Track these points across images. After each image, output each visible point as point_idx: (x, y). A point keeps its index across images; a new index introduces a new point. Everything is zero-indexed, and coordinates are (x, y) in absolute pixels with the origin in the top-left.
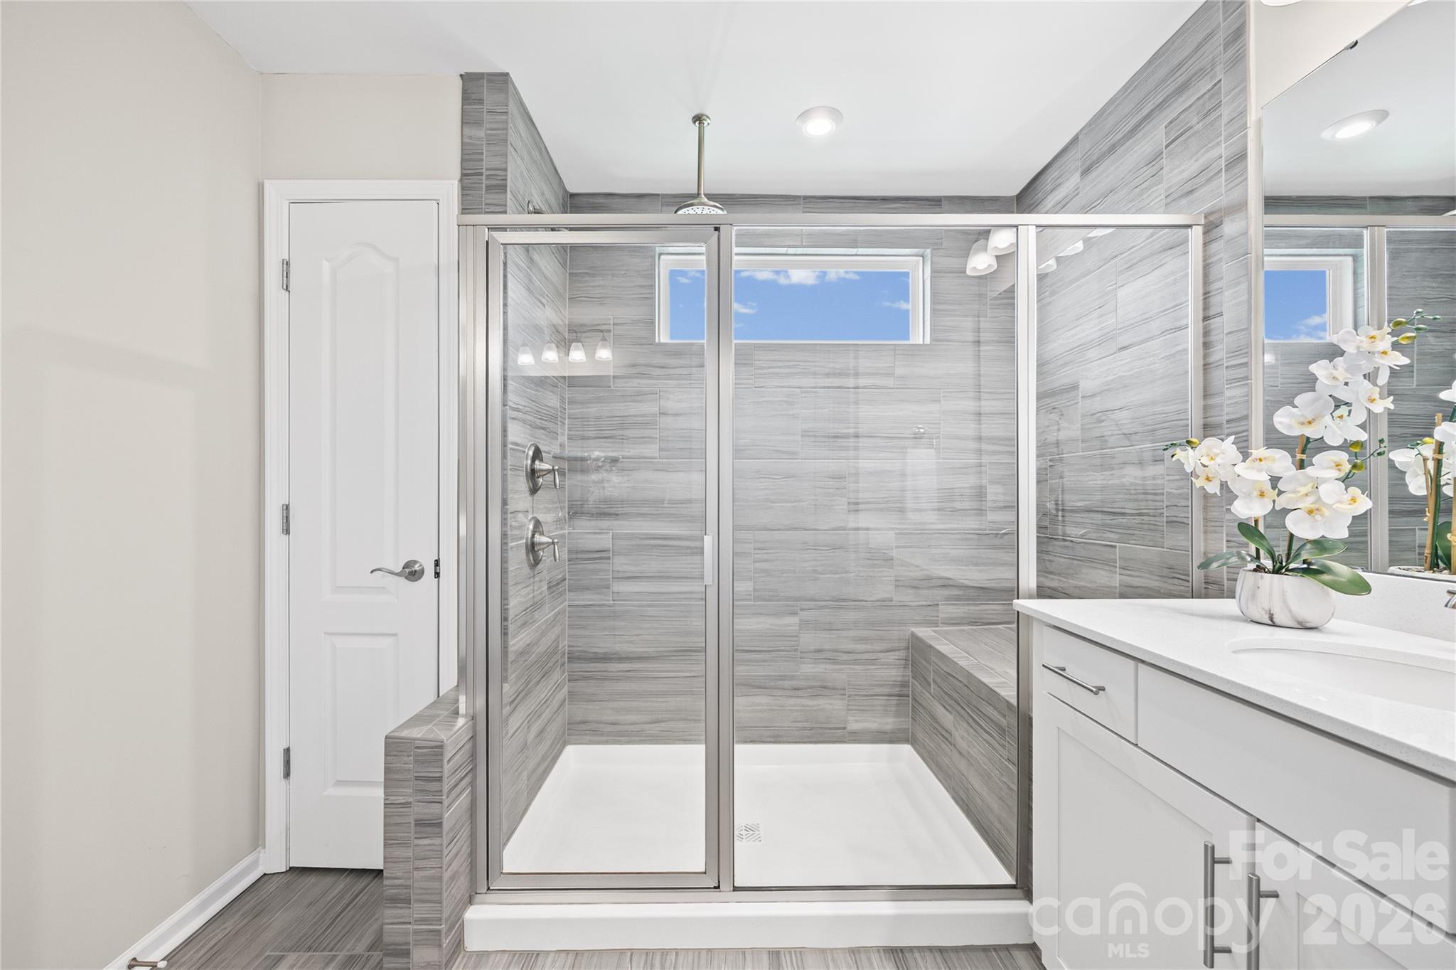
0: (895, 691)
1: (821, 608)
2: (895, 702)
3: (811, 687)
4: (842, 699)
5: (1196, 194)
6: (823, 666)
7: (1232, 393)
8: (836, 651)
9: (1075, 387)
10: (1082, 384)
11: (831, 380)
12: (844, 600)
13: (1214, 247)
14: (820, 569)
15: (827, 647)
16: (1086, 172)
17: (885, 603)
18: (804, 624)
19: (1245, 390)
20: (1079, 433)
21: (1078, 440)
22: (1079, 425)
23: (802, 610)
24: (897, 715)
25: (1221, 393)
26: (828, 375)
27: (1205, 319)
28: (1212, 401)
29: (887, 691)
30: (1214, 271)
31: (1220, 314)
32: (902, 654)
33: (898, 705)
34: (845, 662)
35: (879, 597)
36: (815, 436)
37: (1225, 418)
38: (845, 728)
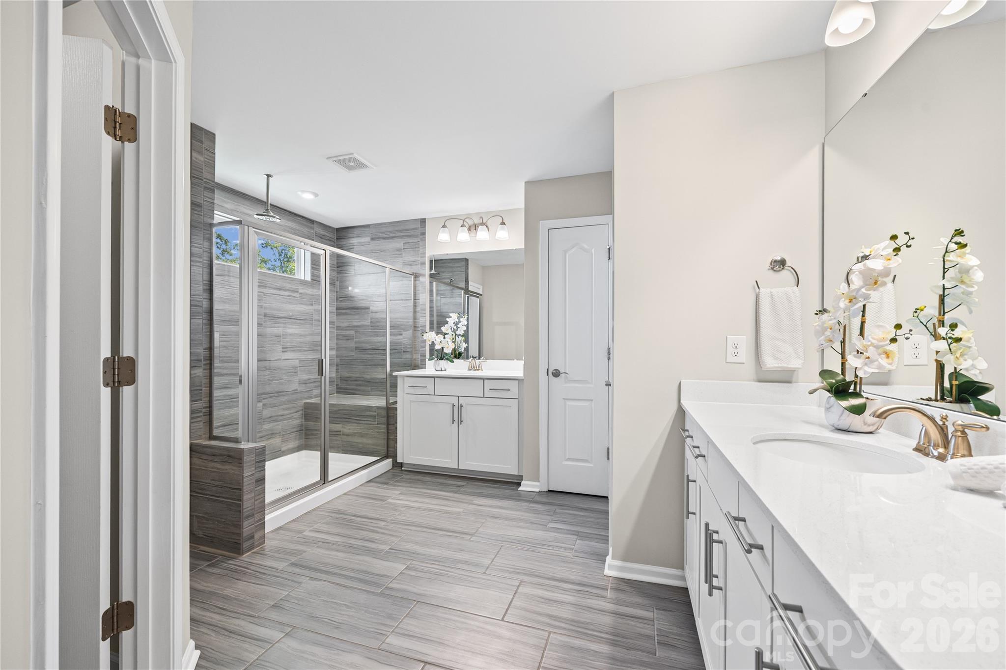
0: (298, 429)
1: (271, 397)
2: (299, 434)
3: (267, 435)
4: (280, 437)
5: (412, 266)
6: (272, 424)
7: (421, 319)
8: (277, 416)
9: (368, 308)
10: (371, 308)
11: (276, 291)
12: (280, 392)
13: (417, 282)
14: (271, 379)
15: (273, 415)
16: (373, 239)
17: (295, 392)
18: (265, 406)
19: (424, 319)
20: (370, 324)
21: (369, 326)
22: (370, 321)
23: (264, 399)
24: (300, 439)
25: (419, 319)
26: (275, 289)
27: (415, 299)
28: (417, 321)
29: (295, 430)
30: (417, 288)
31: (419, 299)
32: (300, 413)
33: (299, 435)
34: (281, 421)
35: (293, 389)
36: (270, 317)
37: (420, 325)
38: (280, 450)
